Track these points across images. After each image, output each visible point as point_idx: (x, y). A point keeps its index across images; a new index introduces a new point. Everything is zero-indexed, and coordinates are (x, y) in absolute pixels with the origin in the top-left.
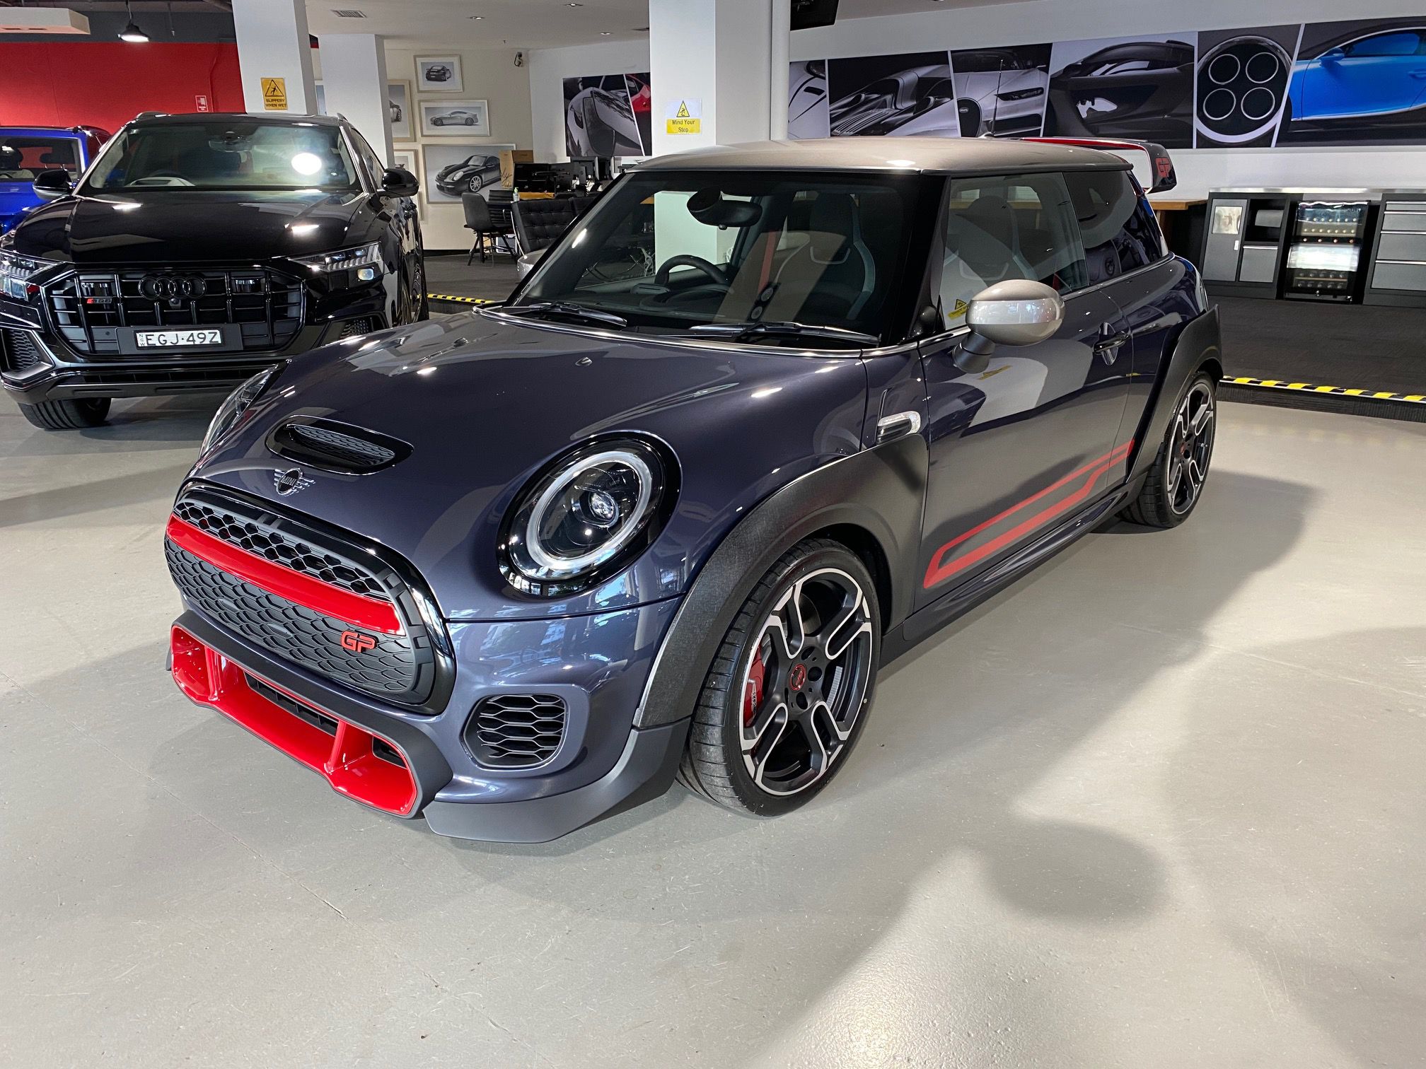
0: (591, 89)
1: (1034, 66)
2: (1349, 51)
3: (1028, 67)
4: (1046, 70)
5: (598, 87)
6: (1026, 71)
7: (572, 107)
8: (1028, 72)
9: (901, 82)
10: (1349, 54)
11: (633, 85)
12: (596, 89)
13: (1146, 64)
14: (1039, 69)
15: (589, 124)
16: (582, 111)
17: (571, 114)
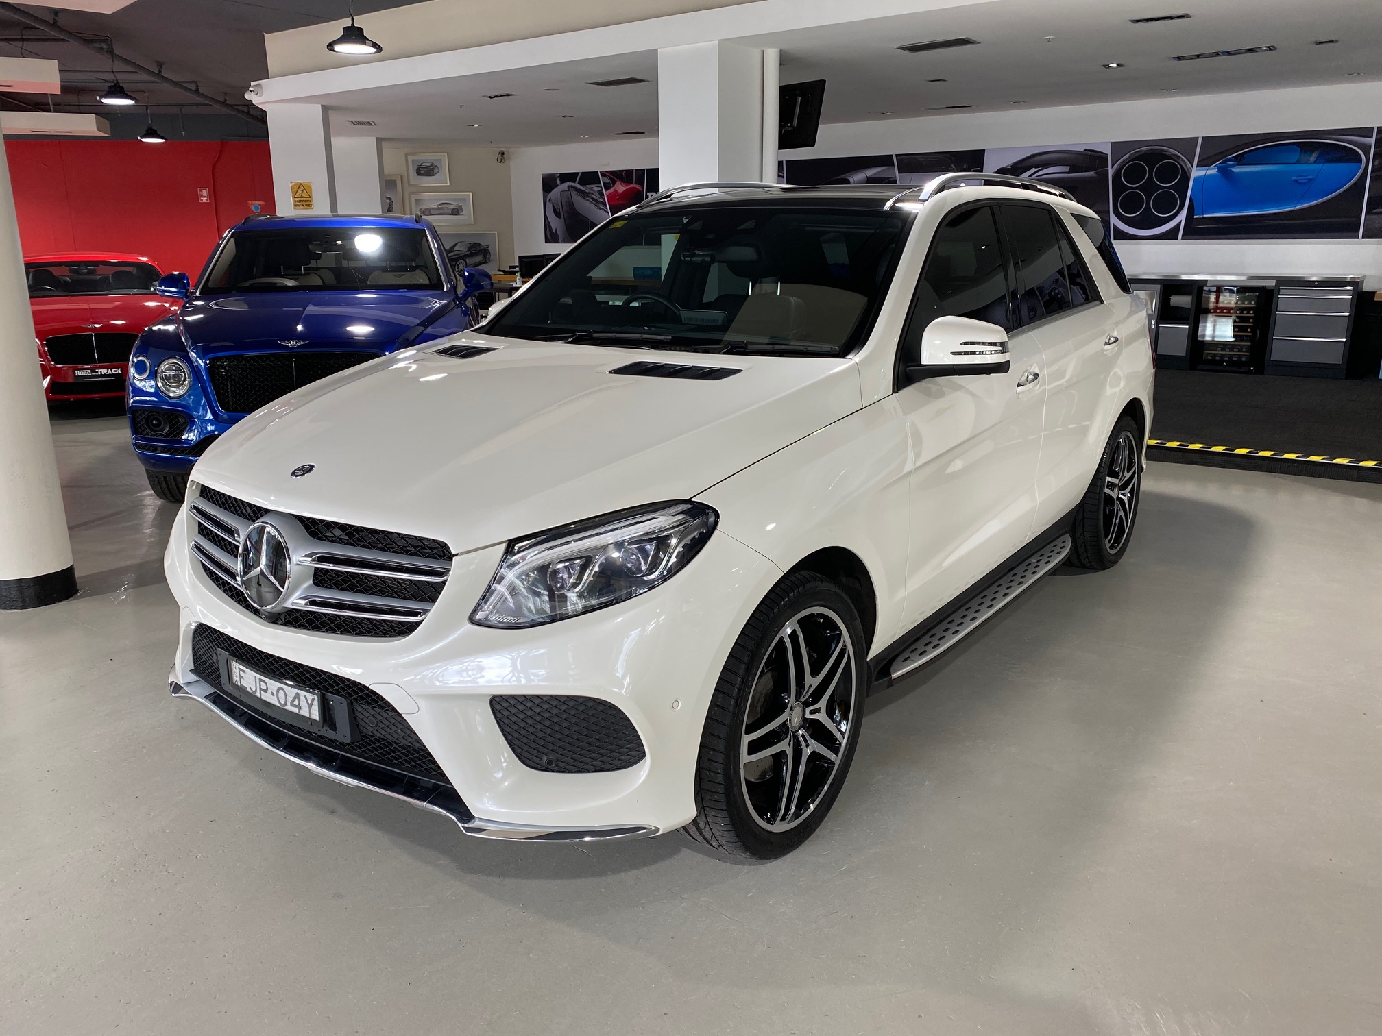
0: (568, 184)
1: (970, 168)
2: (1240, 160)
3: (966, 169)
5: (575, 182)
9: (851, 180)
10: (1241, 162)
11: (607, 181)
12: (572, 184)
13: (1066, 169)
15: (566, 215)
16: (559, 203)
17: (549, 205)
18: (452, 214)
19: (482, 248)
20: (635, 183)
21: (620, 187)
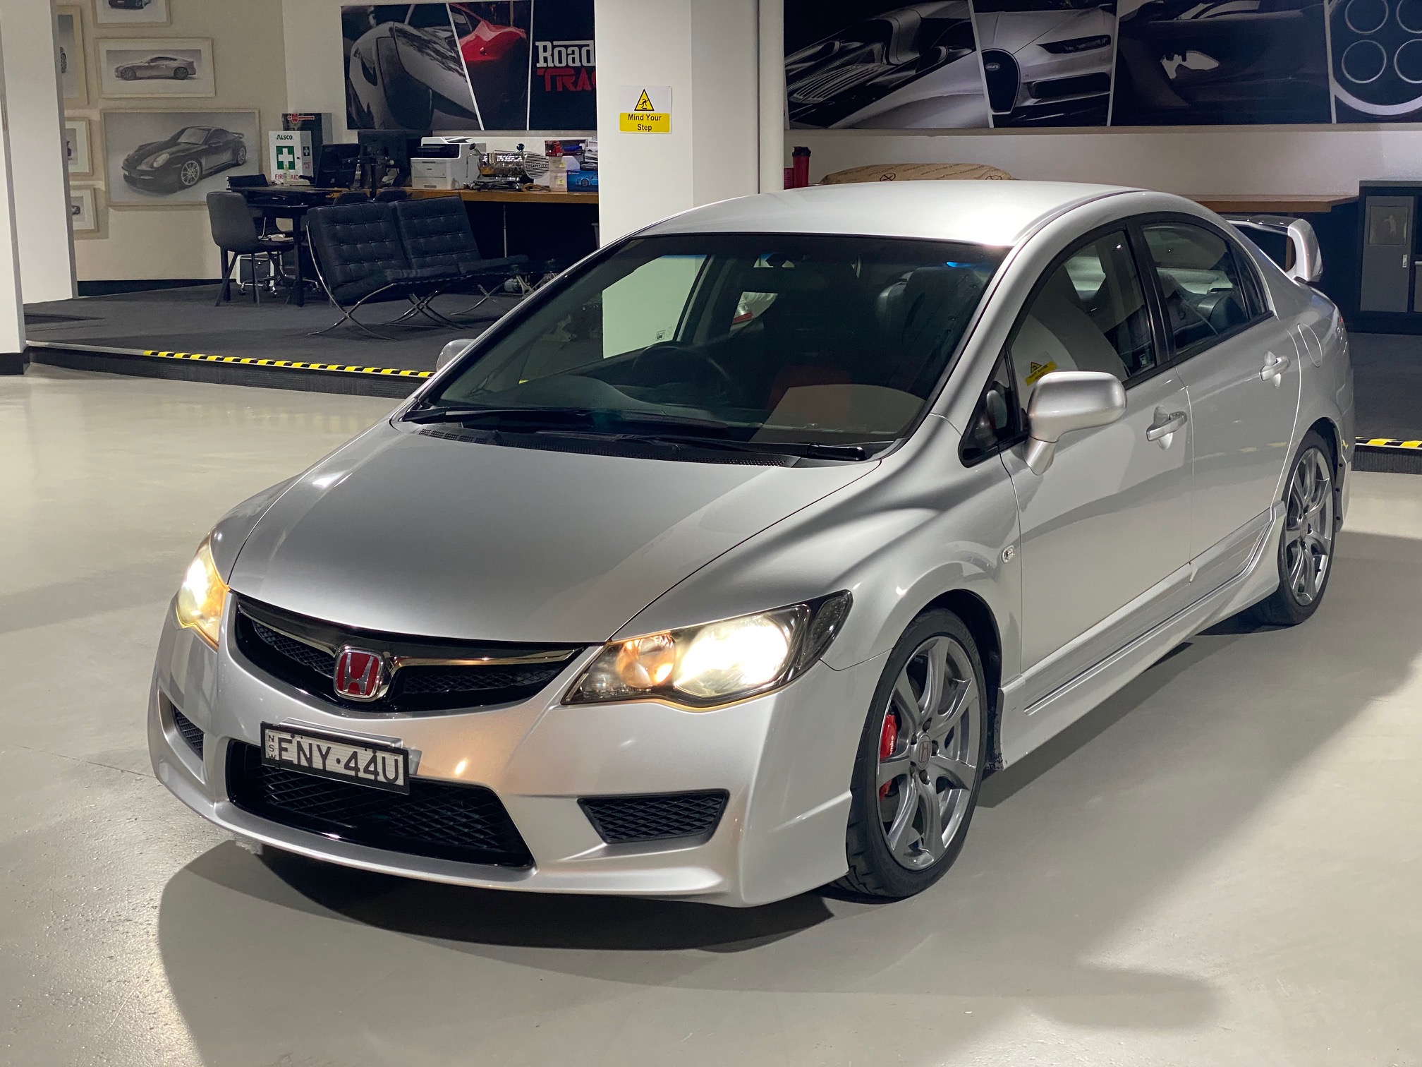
0: (391, 24)
3: (1086, 6)
4: (1113, 10)
5: (403, 22)
6: (1083, 11)
7: (356, 52)
8: (1083, 14)
9: (895, 24)
11: (462, 20)
12: (398, 25)
14: (1102, 9)
15: (387, 80)
16: (374, 58)
17: (356, 64)
18: (175, 77)
19: (230, 138)
20: (514, 25)
21: (487, 33)
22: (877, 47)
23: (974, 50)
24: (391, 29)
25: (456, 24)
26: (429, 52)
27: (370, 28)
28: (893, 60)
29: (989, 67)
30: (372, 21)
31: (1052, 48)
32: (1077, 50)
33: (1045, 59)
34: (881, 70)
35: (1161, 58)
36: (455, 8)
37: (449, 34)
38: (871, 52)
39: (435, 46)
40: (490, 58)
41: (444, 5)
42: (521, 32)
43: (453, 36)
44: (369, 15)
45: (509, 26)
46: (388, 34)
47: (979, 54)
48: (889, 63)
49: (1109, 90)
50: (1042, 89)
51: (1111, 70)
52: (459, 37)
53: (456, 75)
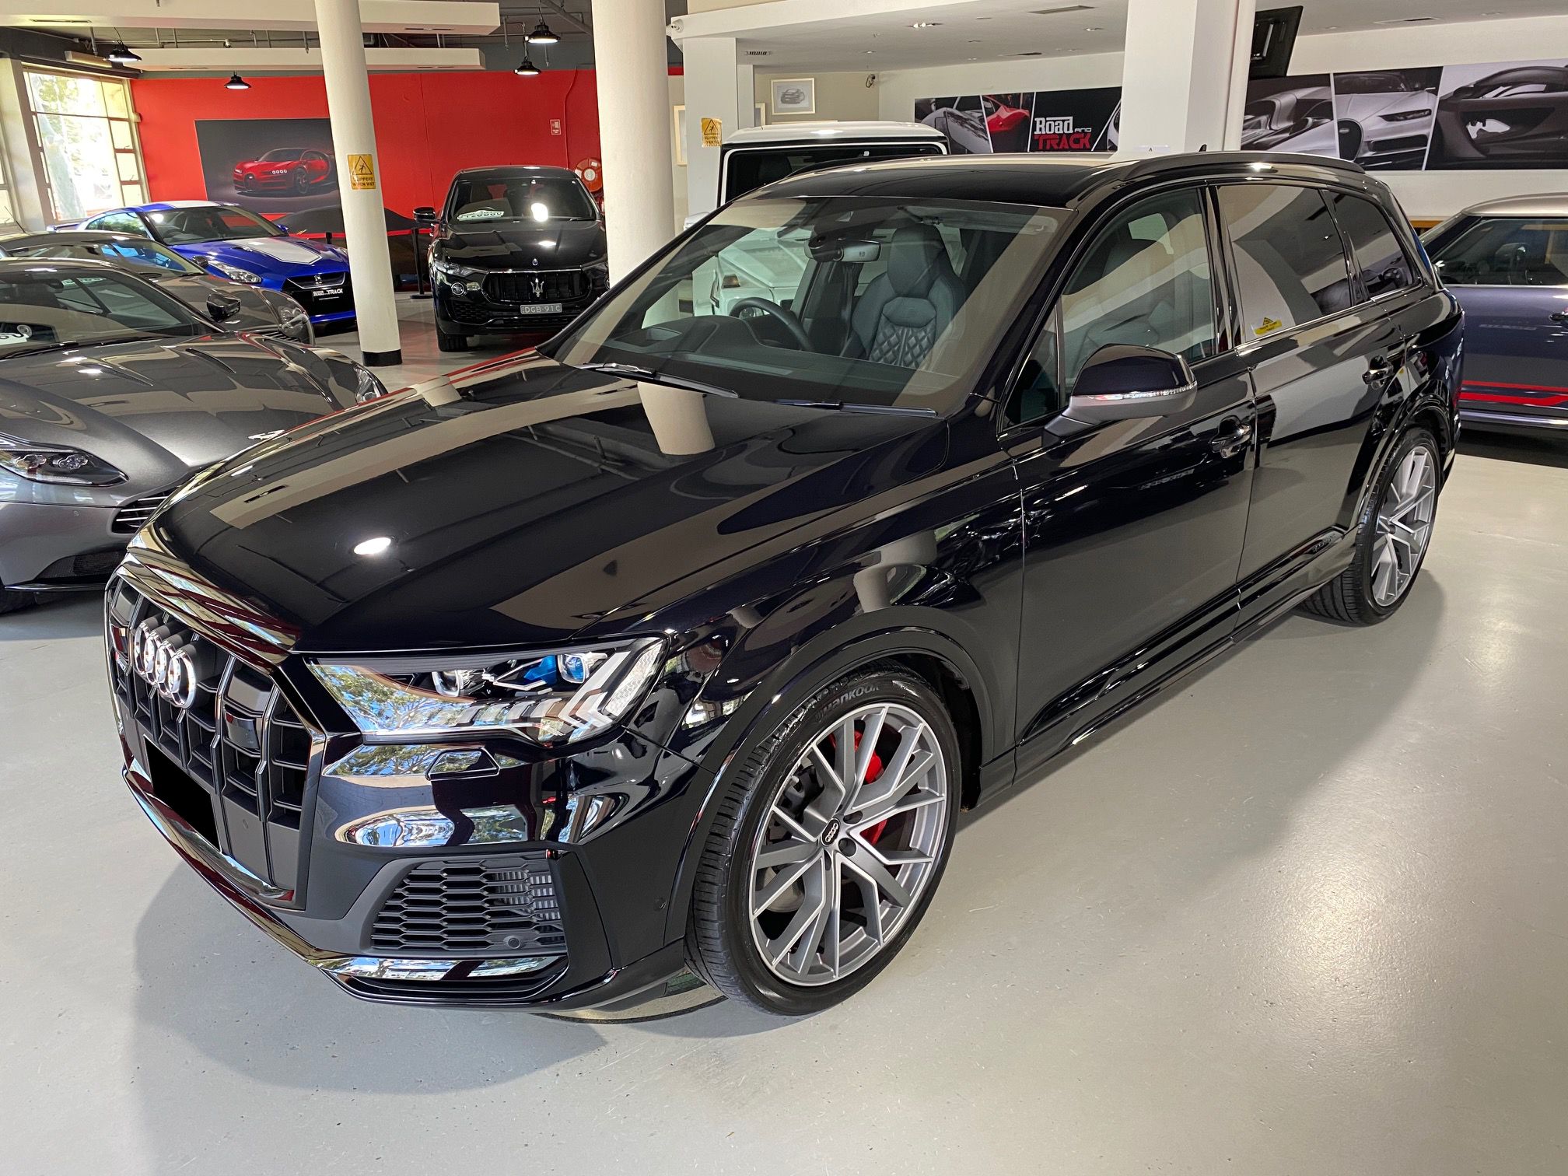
0: (944, 109)
1: (1422, 88)
3: (1416, 90)
4: (1435, 92)
5: (952, 108)
6: (1414, 93)
8: (1416, 94)
9: (1277, 103)
11: (989, 105)
12: (949, 110)
13: (1543, 87)
14: (1428, 91)
20: (1022, 108)
21: (1004, 113)
22: (1263, 119)
23: (1332, 119)
24: (945, 112)
25: (985, 108)
26: (967, 126)
27: (932, 112)
28: (1274, 127)
29: (1341, 131)
30: (933, 107)
31: (1389, 118)
32: (1406, 119)
33: (1385, 124)
34: (1264, 134)
35: (1467, 124)
36: (985, 99)
37: (980, 114)
38: (1259, 122)
39: (972, 122)
40: (1006, 129)
41: (979, 96)
42: (1026, 112)
43: (983, 116)
44: (931, 105)
45: (1019, 108)
46: (943, 116)
47: (1335, 122)
48: (1271, 129)
49: (1426, 146)
50: (1378, 146)
51: (1429, 133)
52: (987, 116)
53: (984, 140)
